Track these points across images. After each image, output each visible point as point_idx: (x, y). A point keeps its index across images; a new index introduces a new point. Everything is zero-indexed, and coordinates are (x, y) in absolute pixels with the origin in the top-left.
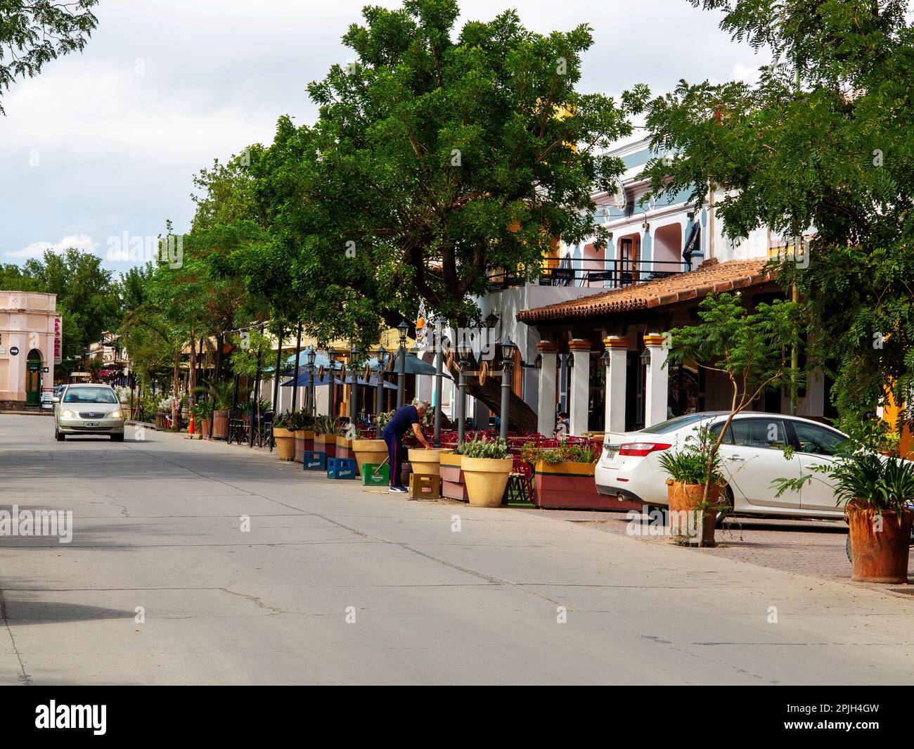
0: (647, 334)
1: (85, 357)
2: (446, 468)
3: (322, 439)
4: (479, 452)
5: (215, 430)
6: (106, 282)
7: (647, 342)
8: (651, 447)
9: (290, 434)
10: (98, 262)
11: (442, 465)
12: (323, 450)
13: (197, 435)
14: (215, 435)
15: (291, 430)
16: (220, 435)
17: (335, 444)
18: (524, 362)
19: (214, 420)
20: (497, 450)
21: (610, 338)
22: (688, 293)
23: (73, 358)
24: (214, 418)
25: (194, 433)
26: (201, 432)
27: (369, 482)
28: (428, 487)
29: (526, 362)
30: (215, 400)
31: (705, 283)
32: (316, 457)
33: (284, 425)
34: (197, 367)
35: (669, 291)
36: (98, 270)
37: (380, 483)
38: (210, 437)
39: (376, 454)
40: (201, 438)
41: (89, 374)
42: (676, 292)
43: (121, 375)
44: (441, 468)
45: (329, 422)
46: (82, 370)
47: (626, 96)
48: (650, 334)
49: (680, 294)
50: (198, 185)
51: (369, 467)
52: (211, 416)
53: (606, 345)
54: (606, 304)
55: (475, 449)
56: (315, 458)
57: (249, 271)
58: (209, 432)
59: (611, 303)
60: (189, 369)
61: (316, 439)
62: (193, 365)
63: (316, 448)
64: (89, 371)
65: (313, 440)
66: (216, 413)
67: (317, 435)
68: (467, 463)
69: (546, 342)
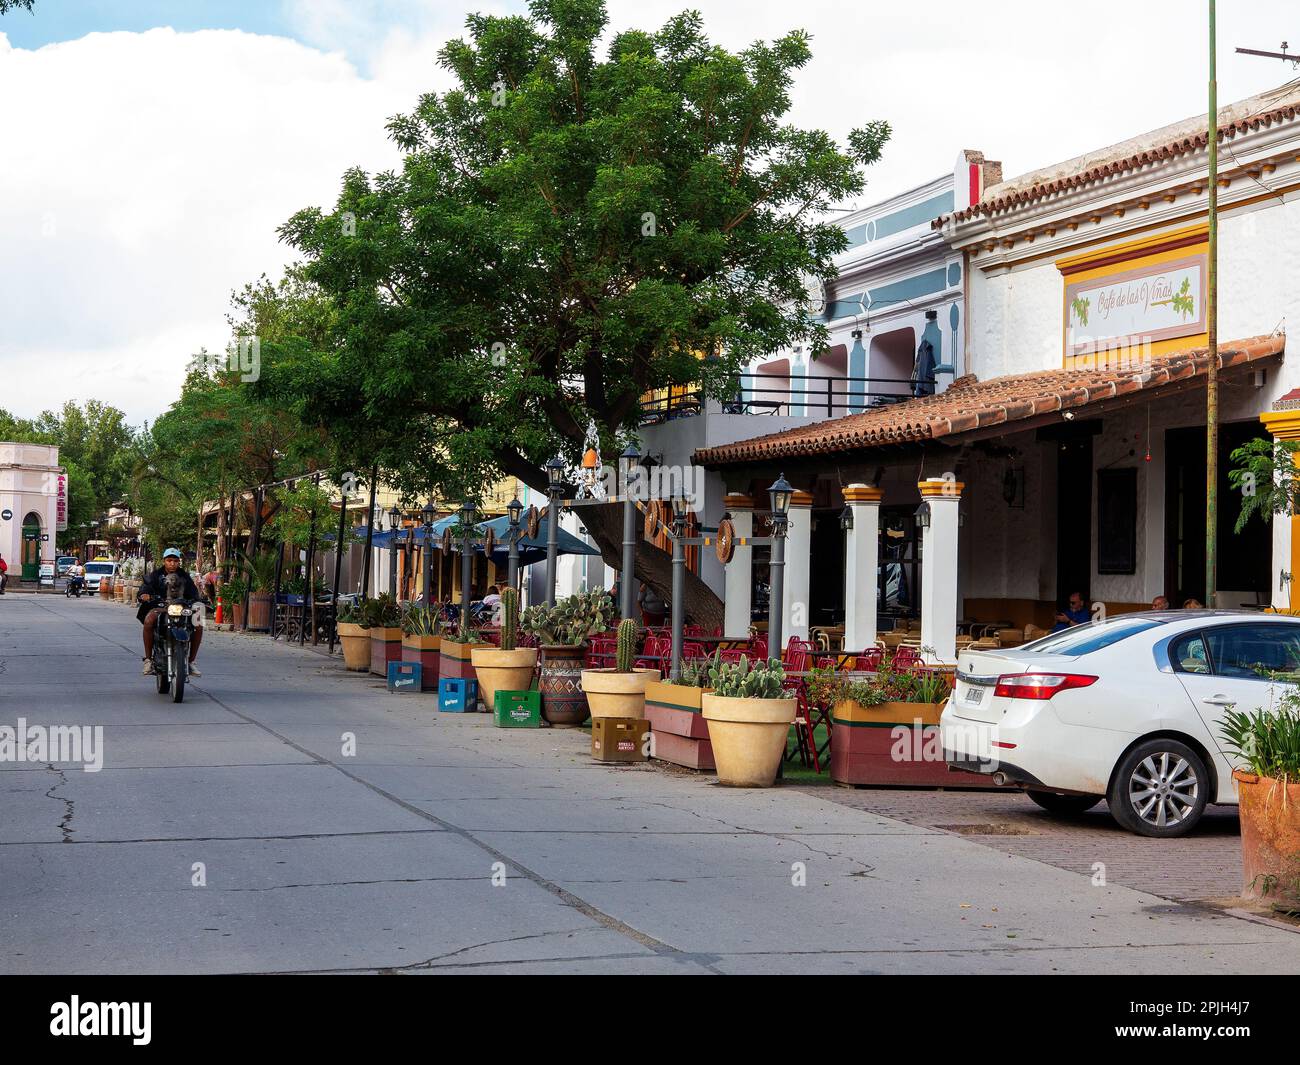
0: (923, 479)
1: (104, 522)
2: (660, 709)
3: (415, 642)
4: (737, 686)
5: (250, 618)
6: (128, 439)
7: (924, 492)
8: (1060, 680)
9: (363, 632)
10: (120, 416)
11: (649, 703)
12: (417, 659)
13: (226, 626)
14: (250, 625)
15: (363, 627)
16: (258, 626)
17: (439, 650)
18: (700, 524)
19: (250, 605)
20: (769, 681)
21: (852, 486)
22: (994, 414)
23: (89, 524)
24: (250, 602)
25: (222, 622)
26: (232, 620)
27: (507, 722)
28: (629, 741)
29: (704, 525)
30: (251, 578)
31: (1015, 400)
32: (406, 670)
33: (353, 619)
34: (227, 534)
35: (961, 412)
36: (120, 425)
37: (526, 724)
38: (245, 628)
39: (511, 671)
40: (232, 629)
41: (107, 543)
42: (975, 413)
43: (135, 544)
44: (647, 707)
45: (425, 618)
46: (100, 538)
47: (855, 138)
48: (928, 480)
49: (982, 416)
50: (235, 303)
51: (503, 697)
52: (246, 601)
53: (847, 497)
54: (853, 434)
55: (728, 680)
56: (403, 671)
57: (305, 388)
58: (243, 621)
59: (861, 432)
60: (216, 536)
61: (405, 642)
62: (223, 530)
63: (406, 657)
64: (107, 539)
65: (401, 642)
66: (252, 596)
67: (408, 636)
68: (715, 706)
69: (737, 494)
